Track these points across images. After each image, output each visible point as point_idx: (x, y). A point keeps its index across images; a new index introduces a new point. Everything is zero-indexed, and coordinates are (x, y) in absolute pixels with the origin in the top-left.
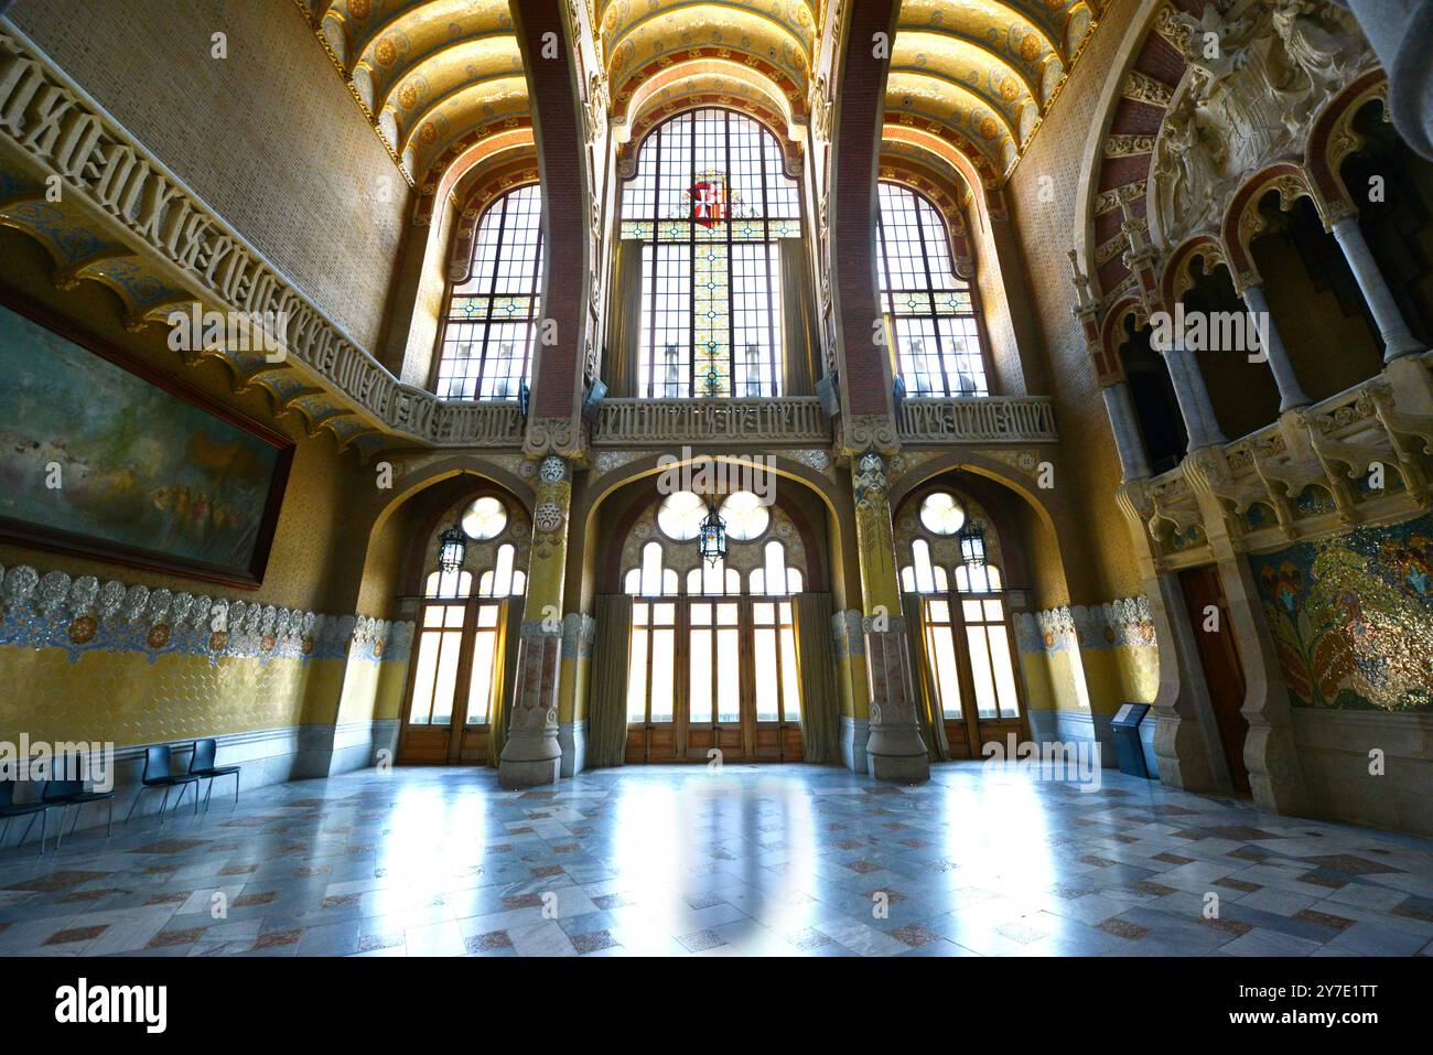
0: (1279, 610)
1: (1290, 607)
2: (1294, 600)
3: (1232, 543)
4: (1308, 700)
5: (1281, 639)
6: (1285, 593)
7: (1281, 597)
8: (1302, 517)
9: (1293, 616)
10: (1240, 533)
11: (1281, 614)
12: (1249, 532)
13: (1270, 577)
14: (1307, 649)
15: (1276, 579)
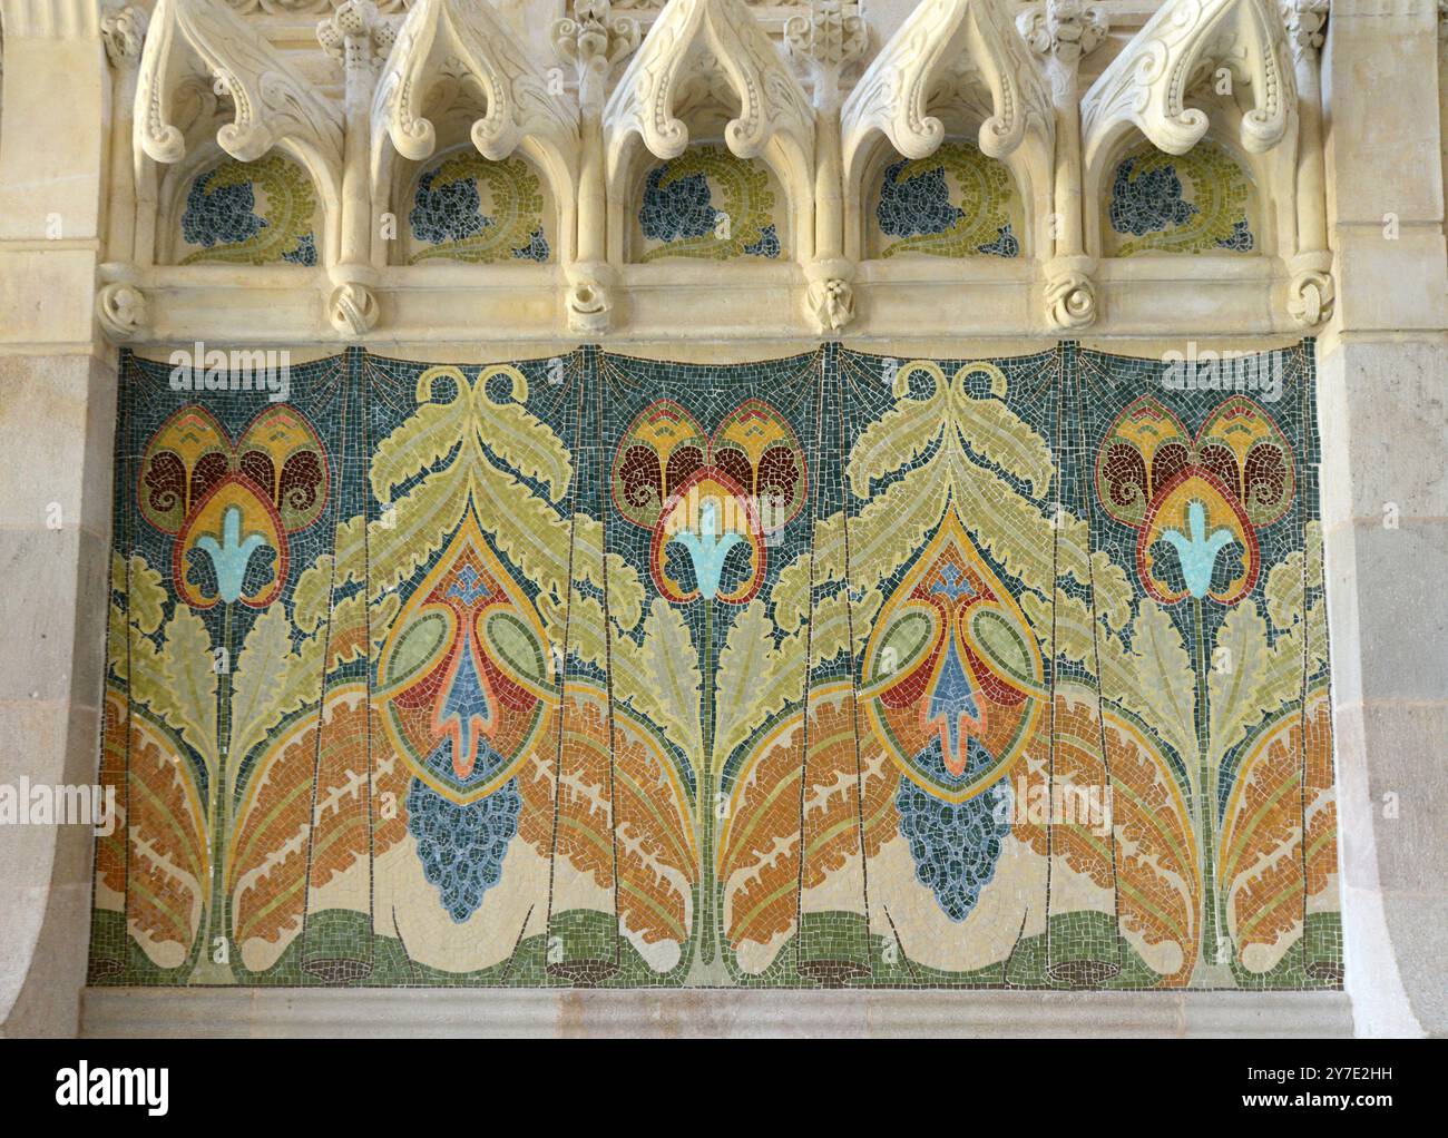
0: (175, 594)
1: (230, 588)
2: (257, 569)
3: (102, 282)
4: (167, 954)
5: (144, 709)
6: (232, 534)
7: (208, 544)
8: (410, 262)
9: (229, 627)
10: (144, 252)
11: (181, 609)
12: (170, 262)
13: (190, 465)
14: (237, 754)
15: (213, 472)
